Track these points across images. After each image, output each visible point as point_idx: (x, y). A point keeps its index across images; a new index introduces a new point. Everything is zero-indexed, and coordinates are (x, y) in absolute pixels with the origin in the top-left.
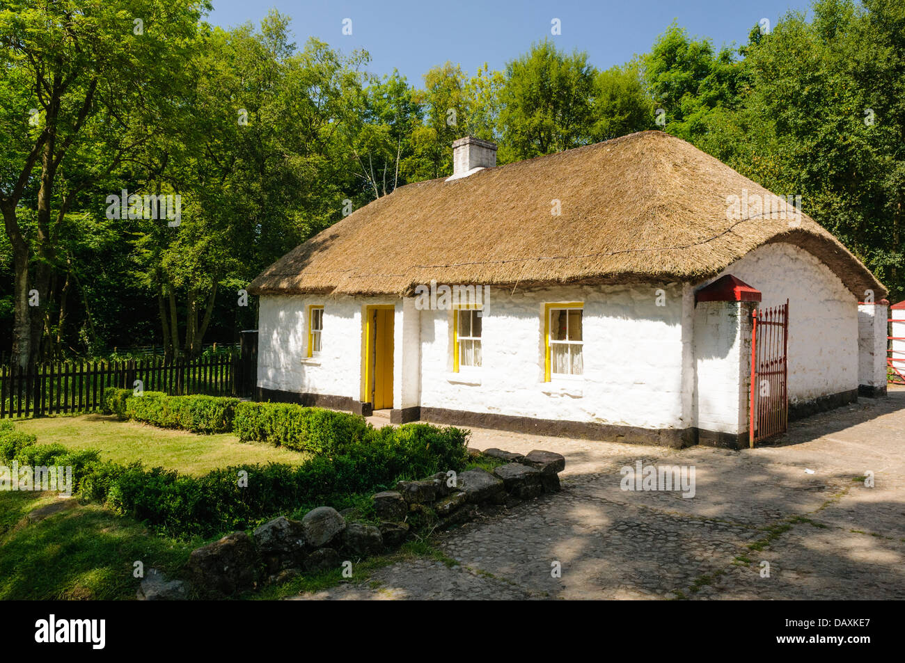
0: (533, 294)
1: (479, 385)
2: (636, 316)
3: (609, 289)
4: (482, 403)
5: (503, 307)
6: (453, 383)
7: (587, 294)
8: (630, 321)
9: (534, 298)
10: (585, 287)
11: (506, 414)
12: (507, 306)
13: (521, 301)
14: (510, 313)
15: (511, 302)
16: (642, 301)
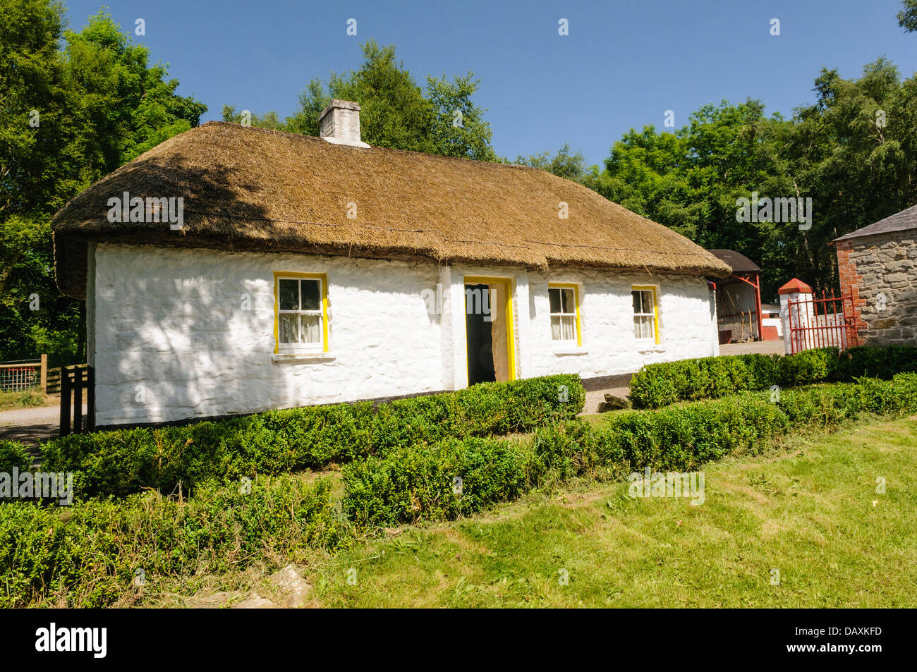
0: (625, 278)
1: (587, 354)
2: (689, 296)
3: (673, 277)
4: (589, 370)
5: (601, 286)
6: (559, 356)
7: (661, 280)
8: (686, 299)
9: (626, 280)
10: (659, 275)
11: (612, 374)
12: (604, 285)
13: (617, 282)
14: (609, 292)
15: (607, 283)
16: (690, 286)
